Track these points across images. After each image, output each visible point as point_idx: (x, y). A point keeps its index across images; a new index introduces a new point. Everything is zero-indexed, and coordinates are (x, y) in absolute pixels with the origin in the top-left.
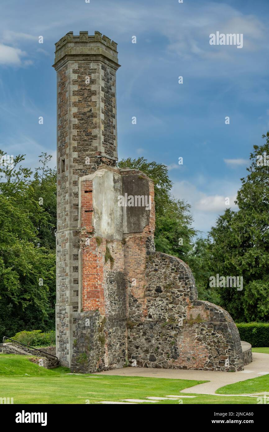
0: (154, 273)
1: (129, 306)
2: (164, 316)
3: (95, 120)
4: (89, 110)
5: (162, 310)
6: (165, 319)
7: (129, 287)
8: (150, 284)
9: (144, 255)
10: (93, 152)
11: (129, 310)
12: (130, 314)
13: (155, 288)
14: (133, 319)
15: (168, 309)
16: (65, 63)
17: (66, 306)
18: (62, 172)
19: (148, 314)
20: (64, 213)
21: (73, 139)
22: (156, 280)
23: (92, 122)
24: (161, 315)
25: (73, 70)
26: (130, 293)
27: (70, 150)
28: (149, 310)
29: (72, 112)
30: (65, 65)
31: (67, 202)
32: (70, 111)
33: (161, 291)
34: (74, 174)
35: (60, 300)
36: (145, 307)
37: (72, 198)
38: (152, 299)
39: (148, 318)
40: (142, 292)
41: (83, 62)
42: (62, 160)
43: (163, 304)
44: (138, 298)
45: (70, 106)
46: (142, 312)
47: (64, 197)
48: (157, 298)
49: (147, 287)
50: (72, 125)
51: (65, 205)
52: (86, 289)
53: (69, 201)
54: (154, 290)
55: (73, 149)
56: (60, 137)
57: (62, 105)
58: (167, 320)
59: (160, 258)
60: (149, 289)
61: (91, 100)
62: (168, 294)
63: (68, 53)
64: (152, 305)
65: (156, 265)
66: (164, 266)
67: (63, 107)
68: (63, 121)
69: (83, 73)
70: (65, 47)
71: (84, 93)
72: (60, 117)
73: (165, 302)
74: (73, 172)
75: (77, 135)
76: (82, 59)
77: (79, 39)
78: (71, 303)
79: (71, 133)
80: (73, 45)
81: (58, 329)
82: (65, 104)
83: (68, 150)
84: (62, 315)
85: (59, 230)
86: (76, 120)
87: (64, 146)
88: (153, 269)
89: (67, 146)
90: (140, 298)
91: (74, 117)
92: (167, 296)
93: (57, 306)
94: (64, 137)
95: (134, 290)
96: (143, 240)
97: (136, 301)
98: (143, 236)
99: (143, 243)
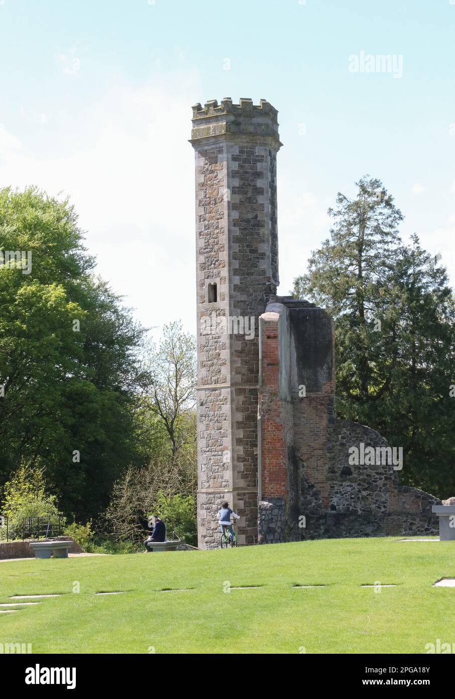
0: (340, 448)
1: (302, 494)
2: (355, 507)
3: (263, 230)
4: (254, 216)
5: (352, 498)
6: (356, 511)
7: (301, 468)
8: (334, 464)
9: (324, 423)
10: (261, 277)
11: (302, 499)
12: (302, 505)
13: (342, 469)
14: (308, 512)
15: (360, 497)
16: (218, 143)
17: (224, 493)
18: (210, 302)
19: (331, 504)
20: (215, 361)
21: (233, 256)
22: (344, 458)
23: (258, 234)
24: (351, 505)
25: (232, 155)
26: (303, 475)
27: (229, 273)
28: (331, 499)
29: (232, 218)
30: (218, 146)
31: (223, 347)
32: (229, 215)
33: (351, 474)
34: (235, 307)
35: (206, 485)
36: (326, 495)
37: (233, 341)
38: (336, 484)
39: (330, 510)
40: (322, 474)
41: (245, 145)
42: (210, 285)
43: (353, 491)
44: (315, 483)
45: (229, 209)
46: (321, 502)
47: (215, 339)
48: (344, 483)
49: (329, 468)
50: (232, 237)
51: (217, 351)
52: (268, 469)
53: (228, 345)
54: (340, 472)
55: (234, 272)
56: (205, 249)
57: (210, 203)
58: (360, 512)
59: (349, 427)
60: (332, 471)
61: (257, 202)
62: (361, 477)
63: (227, 131)
64: (337, 493)
65: (343, 438)
66: (355, 439)
67: (211, 206)
68: (212, 228)
69: (245, 161)
70: (216, 119)
71: (247, 191)
72: (204, 220)
73: (356, 488)
74: (234, 304)
75: (238, 251)
76: (245, 141)
77: (240, 110)
78: (235, 489)
79: (230, 248)
80: (232, 118)
81: (203, 525)
82: (216, 203)
83: (225, 272)
84: (214, 506)
85: (204, 384)
86: (237, 229)
87: (215, 264)
88: (338, 443)
89: (221, 266)
90: (318, 483)
91: (234, 225)
92: (359, 480)
93: (202, 493)
94: (215, 252)
95: (309, 472)
96: (322, 402)
97: (312, 486)
98: (323, 397)
99: (322, 407)
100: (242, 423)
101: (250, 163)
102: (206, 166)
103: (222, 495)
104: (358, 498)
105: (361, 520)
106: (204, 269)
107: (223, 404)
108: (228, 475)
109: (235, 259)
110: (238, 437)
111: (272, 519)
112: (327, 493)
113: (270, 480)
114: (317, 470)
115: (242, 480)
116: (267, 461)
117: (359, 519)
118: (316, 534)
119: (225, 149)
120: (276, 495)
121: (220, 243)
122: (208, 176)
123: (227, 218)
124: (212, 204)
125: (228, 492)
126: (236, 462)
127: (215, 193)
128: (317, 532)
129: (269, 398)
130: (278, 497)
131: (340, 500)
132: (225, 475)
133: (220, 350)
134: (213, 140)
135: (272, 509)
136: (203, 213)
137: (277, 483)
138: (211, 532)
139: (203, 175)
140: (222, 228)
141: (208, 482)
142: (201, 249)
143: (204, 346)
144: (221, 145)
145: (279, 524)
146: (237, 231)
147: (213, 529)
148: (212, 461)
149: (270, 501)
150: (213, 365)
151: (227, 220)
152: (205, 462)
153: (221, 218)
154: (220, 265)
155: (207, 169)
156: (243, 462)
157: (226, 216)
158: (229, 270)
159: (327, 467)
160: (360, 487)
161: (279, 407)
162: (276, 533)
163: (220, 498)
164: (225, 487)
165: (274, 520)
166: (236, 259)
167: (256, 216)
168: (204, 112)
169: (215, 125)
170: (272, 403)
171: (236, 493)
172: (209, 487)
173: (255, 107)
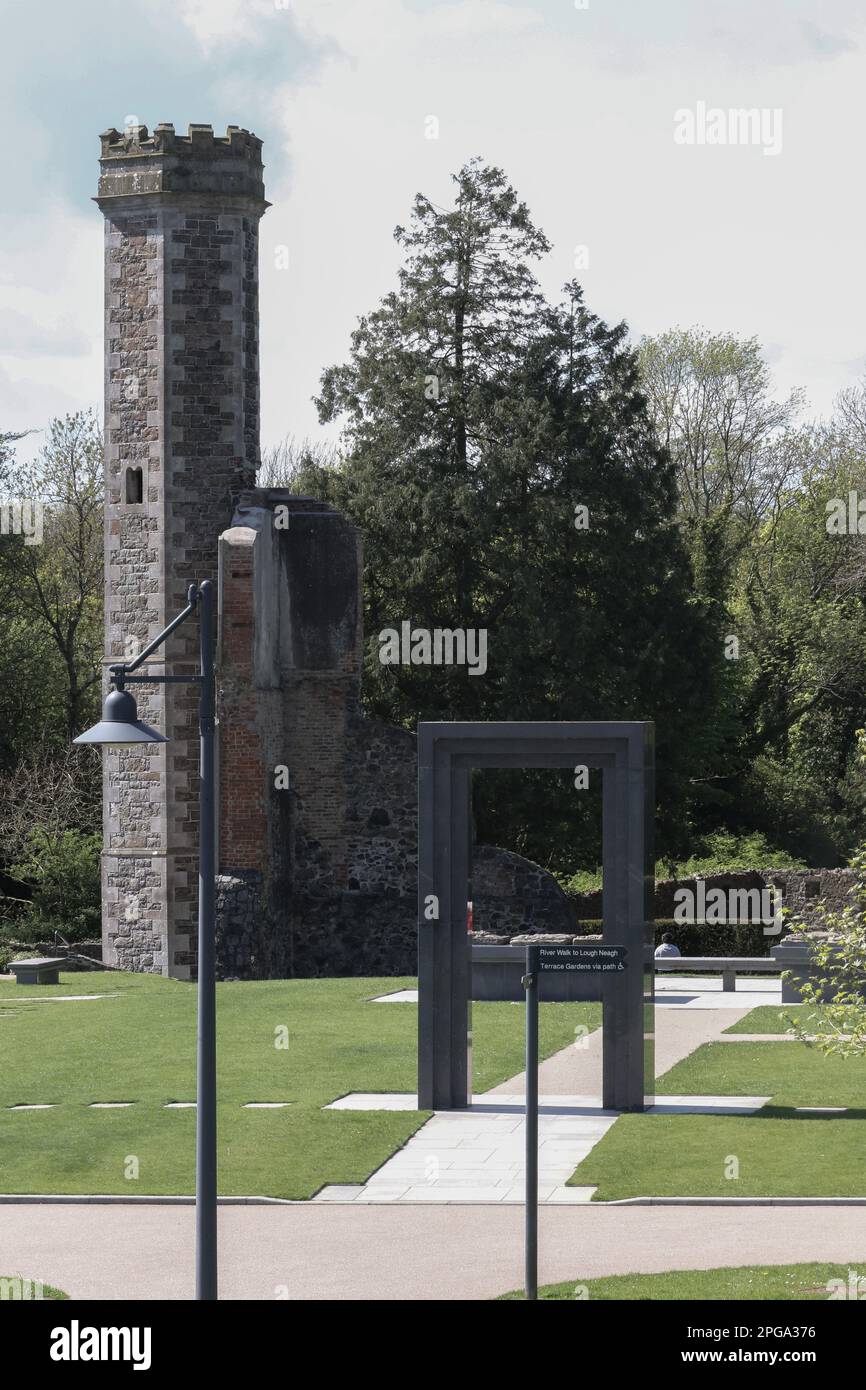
0: (368, 774)
1: (298, 858)
2: (395, 885)
3: (229, 370)
4: (213, 345)
5: (388, 867)
6: (395, 892)
7: (296, 809)
8: (357, 804)
9: (340, 727)
10: (224, 458)
11: (296, 867)
12: (297, 878)
13: (370, 814)
14: (307, 891)
15: (404, 864)
16: (147, 208)
17: (151, 856)
18: (129, 502)
19: (350, 877)
20: (138, 613)
21: (172, 421)
22: (374, 794)
23: (221, 378)
24: (386, 880)
25: (174, 232)
26: (300, 824)
27: (165, 451)
28: (352, 868)
29: (171, 348)
30: (147, 212)
31: (153, 587)
32: (166, 344)
33: (387, 823)
34: (175, 514)
35: (119, 840)
36: (341, 862)
37: (171, 577)
38: (359, 841)
39: (347, 888)
40: (334, 823)
41: (199, 212)
42: (130, 470)
43: (391, 854)
44: (320, 839)
45: (166, 332)
46: (331, 873)
47: (137, 571)
48: (374, 839)
49: (348, 811)
50: (171, 384)
51: (142, 594)
52: (231, 817)
53: (161, 584)
54: (367, 819)
55: (174, 449)
56: (121, 403)
57: (131, 318)
58: (402, 893)
59: (386, 737)
60: (352, 816)
61: (218, 317)
62: (407, 829)
63: (163, 187)
64: (361, 857)
65: (374, 756)
66: (396, 758)
67: (133, 324)
68: (135, 364)
69: (198, 242)
70: (145, 162)
71: (201, 298)
72: (121, 349)
73: (396, 848)
74: (174, 509)
75: (182, 411)
76: (197, 204)
77: (189, 148)
78: (170, 851)
79: (168, 404)
80: (174, 163)
81: (112, 914)
82: (141, 319)
83: (157, 449)
84: (132, 880)
85: (116, 655)
86: (181, 368)
87: (138, 432)
88: (365, 766)
89: (151, 436)
90: (327, 838)
91: (176, 362)
92: (403, 834)
93: (111, 856)
94: (138, 409)
95: (310, 817)
96: (337, 688)
97: (316, 844)
98: (339, 680)
99: (337, 698)
100: (185, 728)
101: (208, 245)
102: (126, 249)
103: (148, 860)
104: (400, 868)
105: (403, 907)
106: (120, 440)
107: (152, 693)
108: (159, 824)
109: (177, 424)
110: (178, 754)
111: (237, 909)
112: (344, 858)
113: (235, 837)
114: (326, 815)
115: (185, 834)
116: (230, 803)
117: (400, 907)
118: (322, 932)
119: (159, 219)
120: (246, 865)
121: (148, 394)
122: (128, 267)
123: (163, 348)
124: (135, 321)
125: (158, 856)
126: (173, 802)
127: (141, 300)
128: (323, 928)
129: (235, 686)
130: (250, 867)
131: (366, 869)
132: (152, 825)
133: (146, 593)
134: (138, 202)
135: (237, 889)
136: (117, 336)
137: (248, 843)
138: (127, 928)
139: (120, 264)
140: (152, 367)
141: (122, 835)
142: (114, 402)
143: (118, 584)
144: (153, 211)
145: (249, 917)
146: (181, 373)
147: (130, 923)
148: (130, 798)
149: (234, 874)
150: (133, 619)
151: (162, 354)
152: (116, 799)
153: (152, 348)
154: (149, 434)
155: (127, 254)
156: (186, 800)
158: (166, 447)
159: (343, 808)
160: (404, 847)
161: (253, 703)
162: (244, 934)
163: (144, 866)
164: (152, 846)
165: (240, 911)
166: (180, 426)
167: (217, 346)
168: (122, 146)
169: (143, 173)
170: (240, 697)
171: (172, 857)
172: (123, 845)
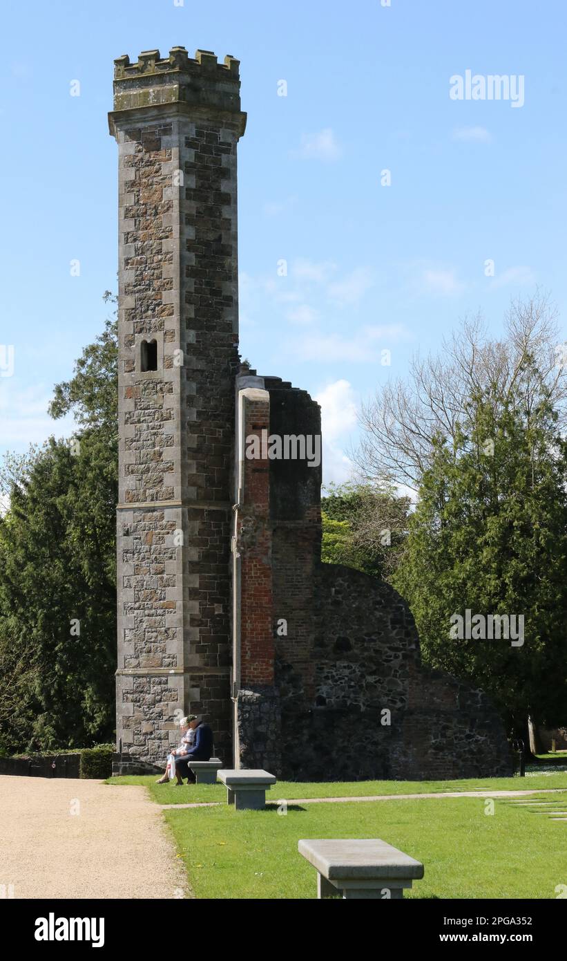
0: (333, 608)
2: (356, 701)
4: (216, 237)
5: (351, 687)
6: (358, 707)
10: (225, 334)
13: (335, 641)
15: (365, 684)
16: (163, 118)
17: (167, 675)
18: (143, 370)
19: (317, 695)
20: (153, 465)
21: (186, 299)
22: (339, 624)
23: (223, 266)
24: (349, 697)
25: (186, 138)
27: (181, 325)
28: (318, 687)
29: (185, 237)
30: (162, 122)
31: (169, 442)
32: (181, 233)
33: (349, 647)
34: (188, 378)
35: (135, 662)
36: (311, 681)
37: (185, 433)
38: (326, 664)
39: (315, 704)
40: (305, 649)
41: (206, 123)
42: (144, 343)
43: (353, 675)
44: (294, 662)
45: (181, 223)
46: (302, 691)
47: (152, 429)
48: (338, 663)
49: (316, 639)
50: (185, 267)
51: (157, 448)
52: (249, 640)
53: (177, 439)
54: (333, 645)
55: (187, 323)
56: (135, 286)
57: (146, 213)
58: (363, 709)
59: (347, 577)
60: (320, 642)
61: (221, 215)
62: (366, 654)
63: (179, 99)
64: (327, 678)
65: (337, 592)
66: (356, 595)
67: (148, 218)
68: (149, 252)
69: (205, 149)
70: (161, 79)
71: (208, 197)
72: (135, 240)
73: (357, 670)
74: (187, 374)
75: (193, 291)
76: (205, 117)
77: (199, 68)
78: (186, 669)
79: (182, 284)
80: (187, 79)
81: (127, 726)
82: (156, 214)
83: (173, 323)
84: (147, 696)
85: (130, 502)
86: (192, 255)
87: (154, 310)
88: (330, 601)
89: (166, 312)
90: (298, 662)
91: (189, 249)
92: (364, 658)
93: (127, 676)
94: (154, 290)
95: (284, 644)
96: (306, 536)
97: (289, 667)
98: (306, 528)
99: (306, 544)
100: (197, 564)
101: (212, 154)
102: (140, 155)
103: (164, 679)
104: (361, 687)
105: (366, 720)
106: (134, 317)
107: (169, 533)
108: (175, 647)
109: (189, 302)
110: (192, 586)
111: (261, 719)
112: (313, 679)
113: (252, 656)
114: (297, 642)
115: (197, 655)
116: (249, 626)
117: (363, 720)
118: (296, 742)
119: (175, 128)
120: (261, 680)
121: (164, 276)
122: (142, 170)
123: (178, 236)
124: (150, 215)
125: (174, 674)
126: (188, 627)
127: (155, 197)
128: (298, 738)
129: (253, 524)
130: (264, 683)
131: (332, 688)
132: (168, 648)
133: (161, 446)
134: (155, 112)
135: (260, 702)
136: (132, 229)
137: (263, 661)
138: (142, 738)
139: (134, 169)
140: (167, 253)
141: (137, 657)
142: (129, 285)
143: (132, 441)
144: (168, 120)
145: (273, 726)
146: (192, 259)
147: (144, 734)
148: (145, 625)
150: (148, 470)
151: (178, 241)
152: (130, 627)
153: (167, 237)
154: (163, 311)
155: (142, 159)
156: (198, 626)
157: (176, 234)
158: (181, 320)
159: (312, 637)
160: (364, 669)
161: (266, 540)
162: (268, 741)
163: (160, 683)
164: (168, 665)
165: (263, 721)
166: (191, 304)
167: (220, 238)
168: (138, 68)
169: (158, 88)
170: (257, 533)
171: (188, 675)
172: (138, 666)
173: (220, 66)
